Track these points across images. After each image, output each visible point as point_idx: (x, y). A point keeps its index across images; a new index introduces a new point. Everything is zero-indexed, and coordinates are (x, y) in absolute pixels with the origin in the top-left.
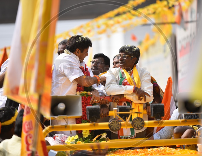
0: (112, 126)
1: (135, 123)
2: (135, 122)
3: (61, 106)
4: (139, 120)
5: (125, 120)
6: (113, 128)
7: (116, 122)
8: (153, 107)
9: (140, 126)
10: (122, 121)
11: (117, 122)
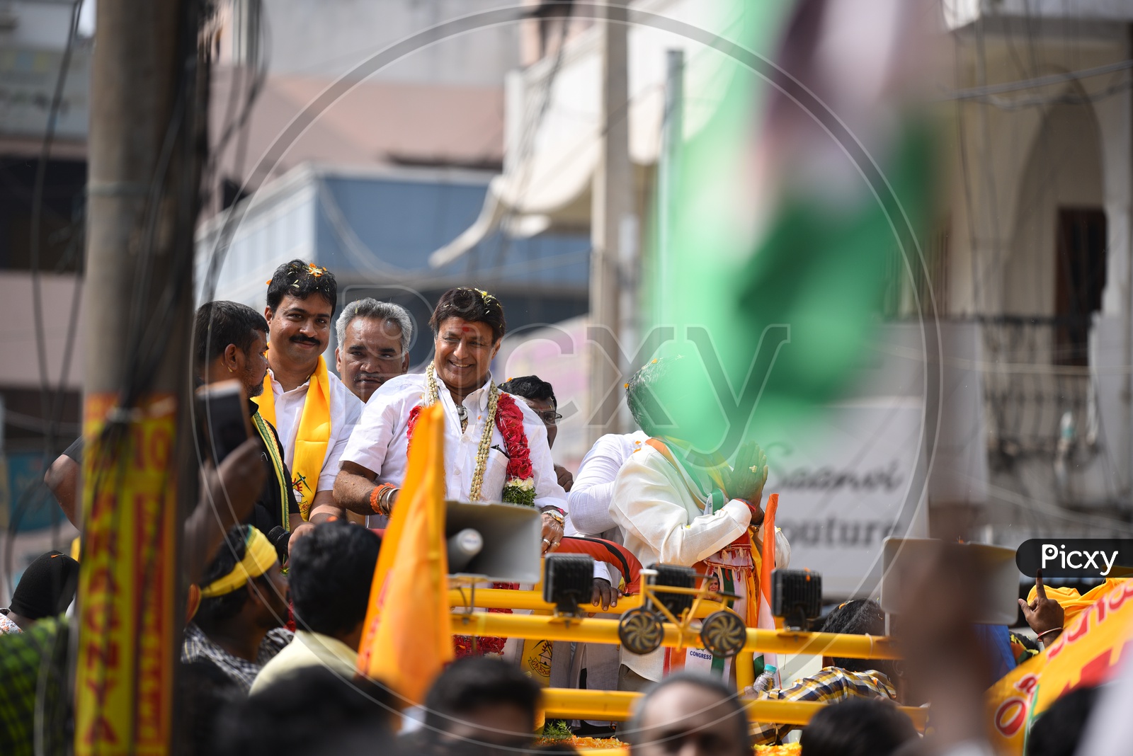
0: (630, 632)
1: (712, 633)
2: (714, 628)
3: (468, 541)
4: (729, 622)
5: (680, 619)
6: (634, 640)
7: (645, 621)
8: (784, 581)
9: (729, 643)
10: (667, 621)
11: (649, 620)
